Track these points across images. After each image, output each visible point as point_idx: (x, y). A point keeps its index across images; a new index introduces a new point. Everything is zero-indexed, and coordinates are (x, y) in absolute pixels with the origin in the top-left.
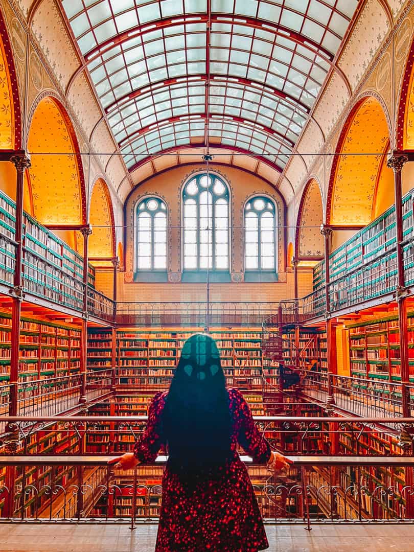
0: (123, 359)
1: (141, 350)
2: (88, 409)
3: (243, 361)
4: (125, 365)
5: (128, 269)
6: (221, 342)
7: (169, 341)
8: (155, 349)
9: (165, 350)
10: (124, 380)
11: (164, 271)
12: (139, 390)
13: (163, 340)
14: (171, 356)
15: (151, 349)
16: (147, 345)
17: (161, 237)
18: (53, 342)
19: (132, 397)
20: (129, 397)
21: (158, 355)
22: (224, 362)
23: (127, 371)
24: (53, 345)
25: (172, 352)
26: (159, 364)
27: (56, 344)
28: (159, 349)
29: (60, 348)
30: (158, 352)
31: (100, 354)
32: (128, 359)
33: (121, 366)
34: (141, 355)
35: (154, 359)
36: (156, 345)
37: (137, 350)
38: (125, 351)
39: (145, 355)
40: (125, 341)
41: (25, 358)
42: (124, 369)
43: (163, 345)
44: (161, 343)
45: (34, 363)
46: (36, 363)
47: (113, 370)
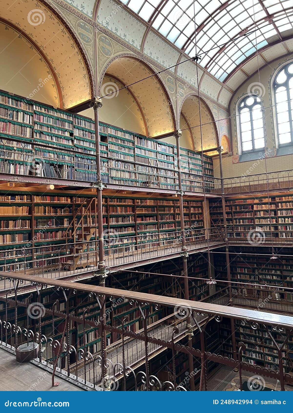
0: (236, 219)
1: (249, 212)
4: (238, 224)
5: (235, 154)
7: (270, 204)
8: (260, 211)
9: (266, 211)
10: (238, 234)
11: (263, 149)
13: (265, 204)
14: (273, 215)
15: (256, 211)
16: (252, 207)
17: (259, 123)
18: (172, 210)
21: (262, 215)
23: (239, 227)
24: (172, 212)
25: (273, 213)
26: (263, 222)
27: (174, 211)
28: (262, 211)
30: (262, 213)
31: (220, 216)
32: (239, 219)
33: (235, 224)
34: (248, 216)
35: (259, 218)
36: (259, 208)
37: (246, 212)
38: (237, 213)
39: (251, 215)
40: (236, 206)
41: (144, 222)
42: (237, 226)
43: (264, 207)
44: (263, 206)
45: (153, 225)
46: (155, 225)
47: (224, 227)
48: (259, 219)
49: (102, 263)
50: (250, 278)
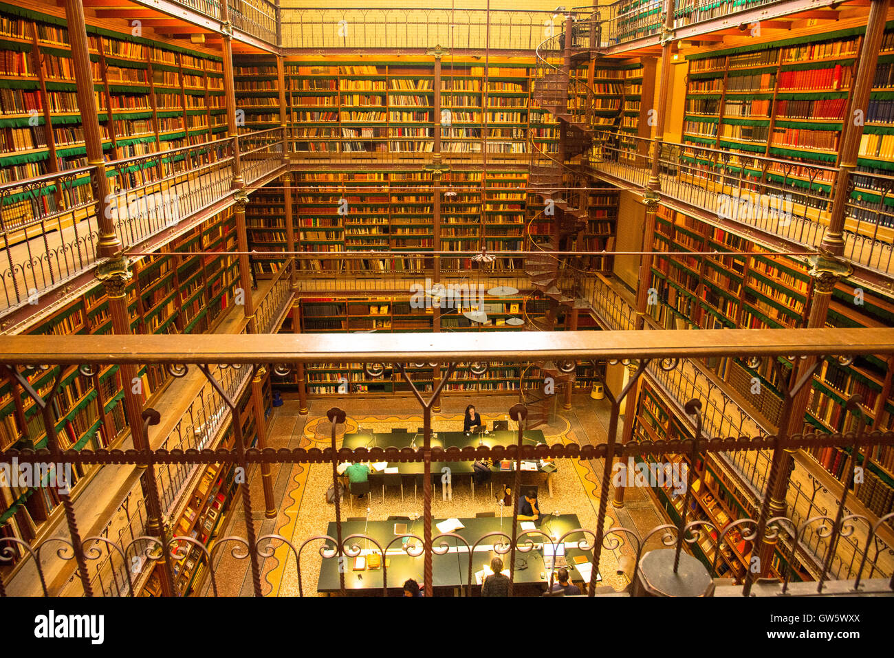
0: (298, 110)
1: (329, 95)
2: (249, 196)
3: (498, 115)
4: (302, 121)
6: (462, 82)
7: (374, 79)
8: (351, 94)
9: (367, 95)
10: (303, 145)
12: (327, 162)
13: (364, 78)
14: (378, 105)
15: (343, 94)
16: (337, 85)
18: (177, 80)
19: (318, 173)
20: (312, 173)
21: (356, 103)
22: (466, 116)
23: (305, 130)
24: (177, 85)
25: (379, 99)
27: (181, 83)
28: (357, 93)
29: (188, 92)
30: (356, 98)
31: (259, 101)
32: (304, 111)
33: (295, 121)
34: (327, 103)
35: (350, 110)
36: (352, 86)
37: (322, 95)
38: (300, 96)
39: (334, 103)
40: (301, 78)
41: (125, 110)
42: (301, 127)
43: (364, 86)
44: (361, 82)
45: (145, 119)
46: (148, 119)
47: (283, 129)
48: (350, 112)
49: (113, 238)
50: (328, 236)
